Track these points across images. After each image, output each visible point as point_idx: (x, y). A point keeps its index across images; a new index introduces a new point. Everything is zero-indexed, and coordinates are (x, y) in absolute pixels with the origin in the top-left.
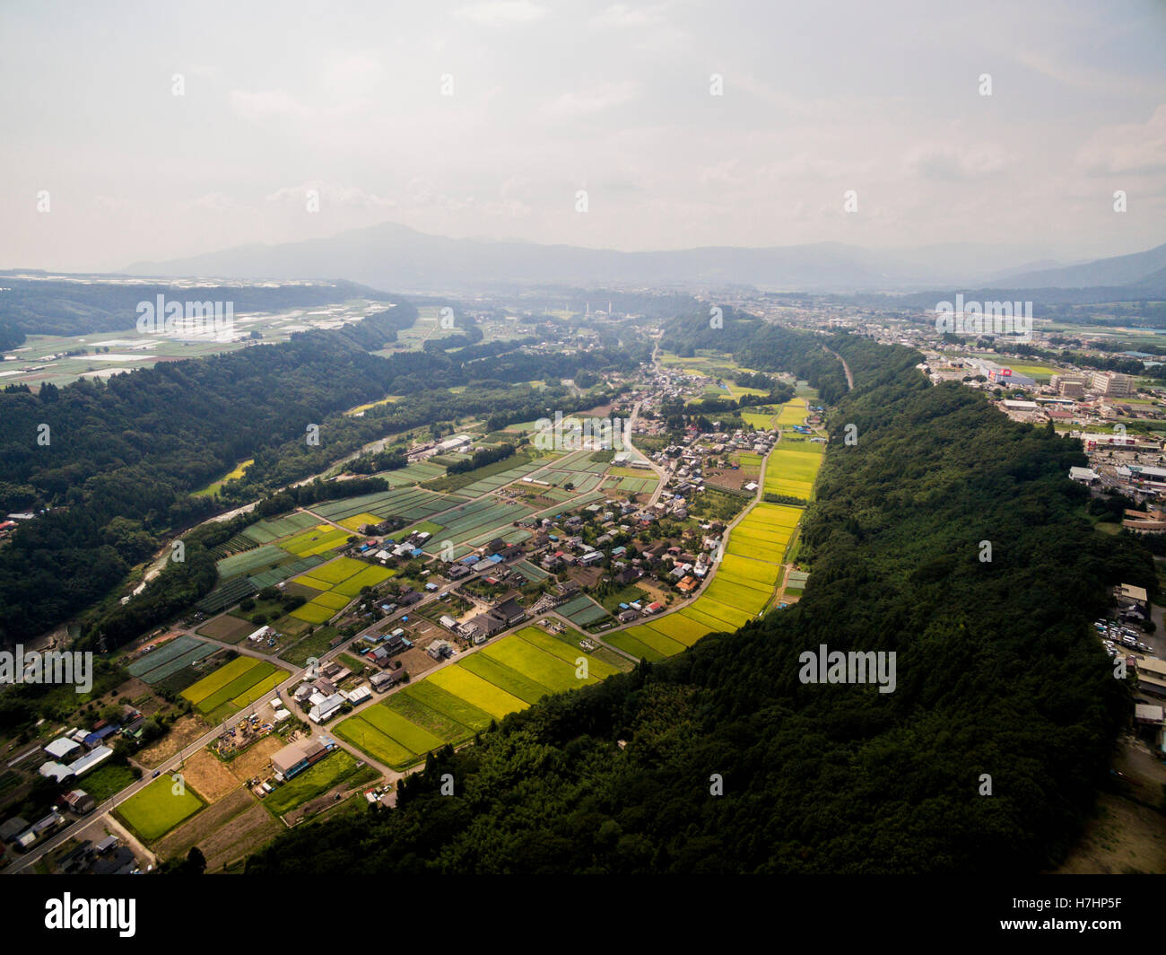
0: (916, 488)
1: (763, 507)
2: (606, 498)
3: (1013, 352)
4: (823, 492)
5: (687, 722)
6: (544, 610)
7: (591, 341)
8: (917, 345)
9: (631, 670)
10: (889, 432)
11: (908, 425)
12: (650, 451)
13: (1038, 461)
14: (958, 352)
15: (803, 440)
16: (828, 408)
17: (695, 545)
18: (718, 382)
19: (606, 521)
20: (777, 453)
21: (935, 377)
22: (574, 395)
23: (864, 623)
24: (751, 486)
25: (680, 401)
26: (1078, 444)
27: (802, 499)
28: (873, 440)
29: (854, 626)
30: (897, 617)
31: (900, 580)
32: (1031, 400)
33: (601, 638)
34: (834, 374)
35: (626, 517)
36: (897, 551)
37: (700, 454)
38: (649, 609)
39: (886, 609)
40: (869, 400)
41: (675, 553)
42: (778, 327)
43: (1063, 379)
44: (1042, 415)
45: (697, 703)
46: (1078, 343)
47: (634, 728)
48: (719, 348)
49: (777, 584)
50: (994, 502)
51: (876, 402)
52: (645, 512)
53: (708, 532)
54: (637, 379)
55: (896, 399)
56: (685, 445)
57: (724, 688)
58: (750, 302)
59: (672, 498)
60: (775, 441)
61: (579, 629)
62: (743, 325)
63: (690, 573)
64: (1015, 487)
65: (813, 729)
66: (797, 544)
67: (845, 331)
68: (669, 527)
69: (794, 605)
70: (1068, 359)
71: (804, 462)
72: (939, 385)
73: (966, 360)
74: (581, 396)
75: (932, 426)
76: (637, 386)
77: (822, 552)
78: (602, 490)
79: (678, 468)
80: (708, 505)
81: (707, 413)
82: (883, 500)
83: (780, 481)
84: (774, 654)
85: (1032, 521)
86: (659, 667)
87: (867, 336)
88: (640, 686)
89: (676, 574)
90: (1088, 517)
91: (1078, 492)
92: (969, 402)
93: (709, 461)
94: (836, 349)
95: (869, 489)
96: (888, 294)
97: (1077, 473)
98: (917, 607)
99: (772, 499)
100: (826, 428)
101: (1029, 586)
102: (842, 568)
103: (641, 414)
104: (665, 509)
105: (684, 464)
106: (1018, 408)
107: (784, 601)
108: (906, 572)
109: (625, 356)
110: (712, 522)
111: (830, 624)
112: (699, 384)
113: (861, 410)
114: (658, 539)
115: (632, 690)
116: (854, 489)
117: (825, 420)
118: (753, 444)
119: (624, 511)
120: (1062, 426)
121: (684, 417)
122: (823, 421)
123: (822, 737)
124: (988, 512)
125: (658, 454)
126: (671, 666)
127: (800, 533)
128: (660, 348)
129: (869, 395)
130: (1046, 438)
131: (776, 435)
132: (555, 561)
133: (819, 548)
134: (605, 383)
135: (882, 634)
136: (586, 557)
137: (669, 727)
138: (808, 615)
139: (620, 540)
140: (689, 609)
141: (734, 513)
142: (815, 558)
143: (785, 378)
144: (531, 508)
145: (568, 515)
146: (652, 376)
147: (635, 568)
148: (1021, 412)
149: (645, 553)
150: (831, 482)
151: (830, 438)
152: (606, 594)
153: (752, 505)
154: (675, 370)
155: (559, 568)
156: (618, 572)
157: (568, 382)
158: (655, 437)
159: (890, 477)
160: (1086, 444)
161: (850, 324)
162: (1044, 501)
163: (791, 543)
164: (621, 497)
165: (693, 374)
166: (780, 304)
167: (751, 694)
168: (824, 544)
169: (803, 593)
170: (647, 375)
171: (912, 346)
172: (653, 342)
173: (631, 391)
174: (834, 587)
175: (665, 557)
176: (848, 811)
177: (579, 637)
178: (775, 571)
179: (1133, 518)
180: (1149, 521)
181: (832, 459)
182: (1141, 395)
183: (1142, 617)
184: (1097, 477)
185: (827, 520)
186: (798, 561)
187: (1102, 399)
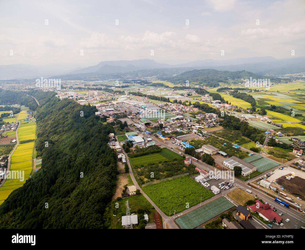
0: (64, 127)
1: (20, 146)
3: (77, 89)
4: (39, 135)
8: (54, 90)
10: (53, 114)
11: (57, 111)
13: (89, 113)
14: (65, 91)
15: (28, 123)
16: (33, 112)
20: (20, 129)
21: (61, 98)
23: (61, 165)
24: (14, 141)
26: (95, 107)
27: (33, 139)
28: (49, 117)
29: (59, 167)
30: (69, 160)
31: (67, 151)
32: (84, 99)
34: (33, 102)
36: (64, 144)
39: (66, 159)
40: (45, 107)
42: (9, 91)
43: (89, 94)
44: (87, 102)
46: (90, 85)
49: (33, 165)
50: (82, 124)
51: (47, 107)
53: (2, 160)
55: (53, 105)
60: (18, 125)
65: (57, 199)
66: (36, 152)
67: (32, 89)
69: (40, 169)
70: (89, 89)
71: (30, 129)
72: (62, 100)
73: (68, 92)
75: (63, 110)
77: (44, 151)
82: (56, 132)
83: (24, 136)
84: (38, 185)
85: (91, 126)
87: (39, 90)
90: (101, 122)
91: (98, 117)
92: (70, 102)
94: (31, 95)
95: (52, 130)
97: (97, 113)
98: (73, 156)
99: (22, 142)
100: (34, 117)
101: (94, 141)
102: (51, 154)
106: (82, 102)
107: (36, 170)
108: (68, 148)
110: (3, 157)
111: (52, 170)
113: (43, 110)
116: (48, 132)
117: (34, 115)
118: (11, 128)
120: (91, 104)
123: (60, 199)
124: (82, 127)
127: (35, 149)
129: (45, 106)
130: (89, 107)
131: (18, 123)
133: (43, 151)
135: (67, 166)
138: (45, 170)
141: (11, 151)
142: (42, 154)
143: (16, 106)
148: (83, 102)
150: (40, 132)
151: (36, 120)
153: (16, 146)
159: (57, 126)
160: (97, 107)
161: (34, 87)
162: (92, 121)
163: (33, 153)
168: (44, 149)
169: (42, 165)
171: (53, 91)
174: (50, 159)
176: (73, 212)
178: (31, 162)
179: (108, 120)
180: (111, 120)
181: (39, 126)
182: (103, 95)
183: (114, 139)
184: (100, 113)
185: (42, 142)
186: (37, 157)
187: (97, 97)
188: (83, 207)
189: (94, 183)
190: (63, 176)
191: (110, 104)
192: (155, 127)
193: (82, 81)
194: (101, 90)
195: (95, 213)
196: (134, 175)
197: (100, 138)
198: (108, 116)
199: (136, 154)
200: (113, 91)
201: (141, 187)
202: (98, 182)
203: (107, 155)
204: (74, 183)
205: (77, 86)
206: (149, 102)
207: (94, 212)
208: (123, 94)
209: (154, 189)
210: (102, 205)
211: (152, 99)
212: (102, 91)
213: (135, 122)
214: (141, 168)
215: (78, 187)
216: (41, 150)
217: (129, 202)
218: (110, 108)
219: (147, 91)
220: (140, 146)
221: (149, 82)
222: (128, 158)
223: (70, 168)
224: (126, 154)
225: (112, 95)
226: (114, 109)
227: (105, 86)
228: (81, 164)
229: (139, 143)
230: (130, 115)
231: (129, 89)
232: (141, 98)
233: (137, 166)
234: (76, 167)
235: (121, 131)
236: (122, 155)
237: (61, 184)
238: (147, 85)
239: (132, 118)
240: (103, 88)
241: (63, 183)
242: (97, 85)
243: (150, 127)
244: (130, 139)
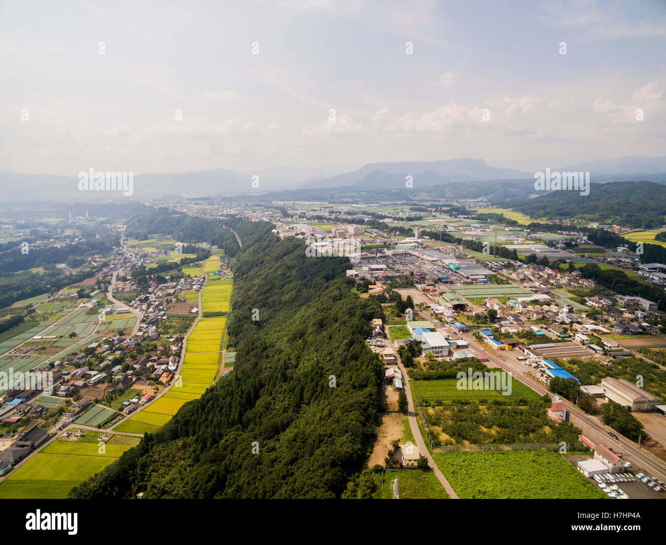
0: (282, 294)
1: (203, 321)
2: (102, 337)
3: (314, 219)
4: (235, 306)
5: (182, 462)
6: (65, 426)
7: (76, 237)
8: (271, 220)
9: (138, 443)
10: (264, 267)
11: (273, 262)
12: (128, 301)
13: (333, 270)
14: (291, 221)
15: (219, 279)
16: (231, 259)
17: (166, 353)
18: (165, 253)
19: (104, 352)
20: (207, 289)
21: (282, 235)
22: (68, 273)
23: (270, 371)
24: (194, 310)
25: (143, 267)
26: (348, 259)
27: (224, 311)
28: (257, 273)
29: (264, 374)
30: (285, 363)
31: (283, 345)
33: (113, 430)
34: (231, 240)
35: (118, 346)
36: (278, 328)
37: (161, 297)
38: (144, 399)
39: (279, 360)
40: (251, 252)
41: (155, 361)
42: (197, 217)
43: (337, 230)
45: (186, 448)
46: (340, 212)
47: (147, 481)
48: (163, 233)
49: (219, 363)
50: (318, 293)
51: (256, 252)
52: (130, 340)
53: (174, 343)
54: (112, 258)
55: (265, 249)
56: (150, 293)
57: (200, 433)
58: (178, 204)
59: (147, 327)
60: (204, 281)
61: (96, 429)
62: (175, 218)
63: (165, 371)
64: (326, 285)
66: (227, 337)
67: (233, 216)
68: (148, 345)
69: (231, 372)
70: (337, 220)
71: (222, 291)
72: (284, 239)
73: (295, 225)
74: (74, 273)
75: (284, 261)
76: (113, 262)
77: (241, 338)
78: (98, 332)
79: (148, 308)
80: (171, 327)
81: (161, 272)
82: (267, 303)
83: (210, 304)
84: (225, 403)
85: (336, 299)
86: (157, 435)
87: (245, 218)
88: (147, 451)
89: (157, 373)
90: (357, 292)
91: (351, 282)
92: (299, 246)
93: (167, 300)
94: (230, 227)
95: (259, 298)
96: (253, 195)
98: (293, 356)
99: (208, 315)
100: (231, 270)
101: (339, 331)
102: (253, 345)
103: (118, 279)
104: (144, 334)
105: (152, 305)
107: (225, 372)
108: (285, 339)
109: (102, 244)
110: (175, 336)
111: (252, 378)
112: (154, 256)
113: (248, 257)
114: (142, 354)
115: (142, 455)
116: (251, 301)
118: (192, 286)
119: (116, 342)
121: (147, 276)
122: (229, 267)
124: (317, 299)
125: (133, 302)
126: (165, 431)
127: (227, 331)
128: (125, 236)
129: (252, 248)
131: (204, 278)
132: (69, 388)
133: (239, 337)
134: (90, 263)
135: (279, 375)
136: (93, 379)
137: (170, 470)
138: (239, 376)
139: (116, 362)
140: (170, 392)
141: (187, 328)
142: (237, 343)
143: (204, 245)
144: (43, 357)
145: (75, 354)
146: (122, 254)
147: (129, 377)
149: (135, 366)
150: (238, 299)
151: (234, 275)
152: (112, 399)
153: (197, 321)
154: (137, 249)
155: (74, 393)
156: (118, 382)
157: (63, 266)
158: (130, 292)
159: (268, 291)
161: (236, 212)
162: (339, 289)
163: (223, 338)
164: (112, 334)
165: (149, 250)
166: (196, 204)
167: (216, 431)
168: (241, 334)
169: (235, 364)
170: (119, 254)
171: (269, 221)
172: (120, 233)
173: (110, 265)
174: (250, 356)
175: (149, 365)
176: (281, 474)
177: (96, 435)
178: (217, 356)
179: (372, 289)
180: (377, 289)
181: (237, 286)
182: (366, 234)
183: (381, 332)
184: (357, 273)
185: (240, 320)
186: (229, 346)
187: (353, 237)
188: (301, 469)
189: (329, 421)
190: (271, 394)
191: (379, 255)
192: (478, 317)
193: (326, 204)
194: (362, 224)
195: (323, 487)
196: (418, 422)
197: (352, 327)
198: (373, 280)
199: (427, 373)
200: (387, 226)
201: (431, 454)
202: (338, 421)
203: (362, 364)
204: (290, 413)
205: (315, 214)
206: (466, 256)
207: (322, 485)
208: (410, 236)
209: (462, 464)
210: (340, 473)
211: (473, 250)
212: (364, 226)
213: (431, 299)
214: (437, 408)
215: (296, 423)
216: (236, 335)
217: (399, 482)
218: (378, 263)
219: (465, 230)
220: (438, 355)
221: (470, 209)
222: (407, 378)
223: (286, 381)
224: (405, 370)
225: (385, 235)
226: (386, 267)
227: (370, 216)
228: (306, 376)
229: (436, 348)
230: (420, 284)
231: (423, 225)
232: (449, 246)
233: (426, 402)
234: (296, 380)
235: (399, 316)
236: (395, 372)
237: (265, 409)
238: (464, 218)
239: (425, 290)
240: (366, 220)
241: (267, 408)
242: (354, 214)
243: (465, 313)
244: (415, 336)
